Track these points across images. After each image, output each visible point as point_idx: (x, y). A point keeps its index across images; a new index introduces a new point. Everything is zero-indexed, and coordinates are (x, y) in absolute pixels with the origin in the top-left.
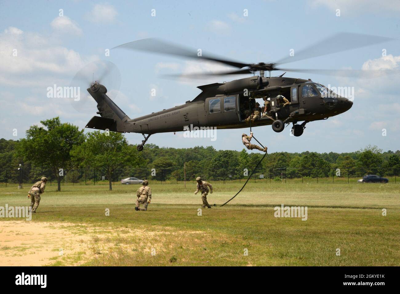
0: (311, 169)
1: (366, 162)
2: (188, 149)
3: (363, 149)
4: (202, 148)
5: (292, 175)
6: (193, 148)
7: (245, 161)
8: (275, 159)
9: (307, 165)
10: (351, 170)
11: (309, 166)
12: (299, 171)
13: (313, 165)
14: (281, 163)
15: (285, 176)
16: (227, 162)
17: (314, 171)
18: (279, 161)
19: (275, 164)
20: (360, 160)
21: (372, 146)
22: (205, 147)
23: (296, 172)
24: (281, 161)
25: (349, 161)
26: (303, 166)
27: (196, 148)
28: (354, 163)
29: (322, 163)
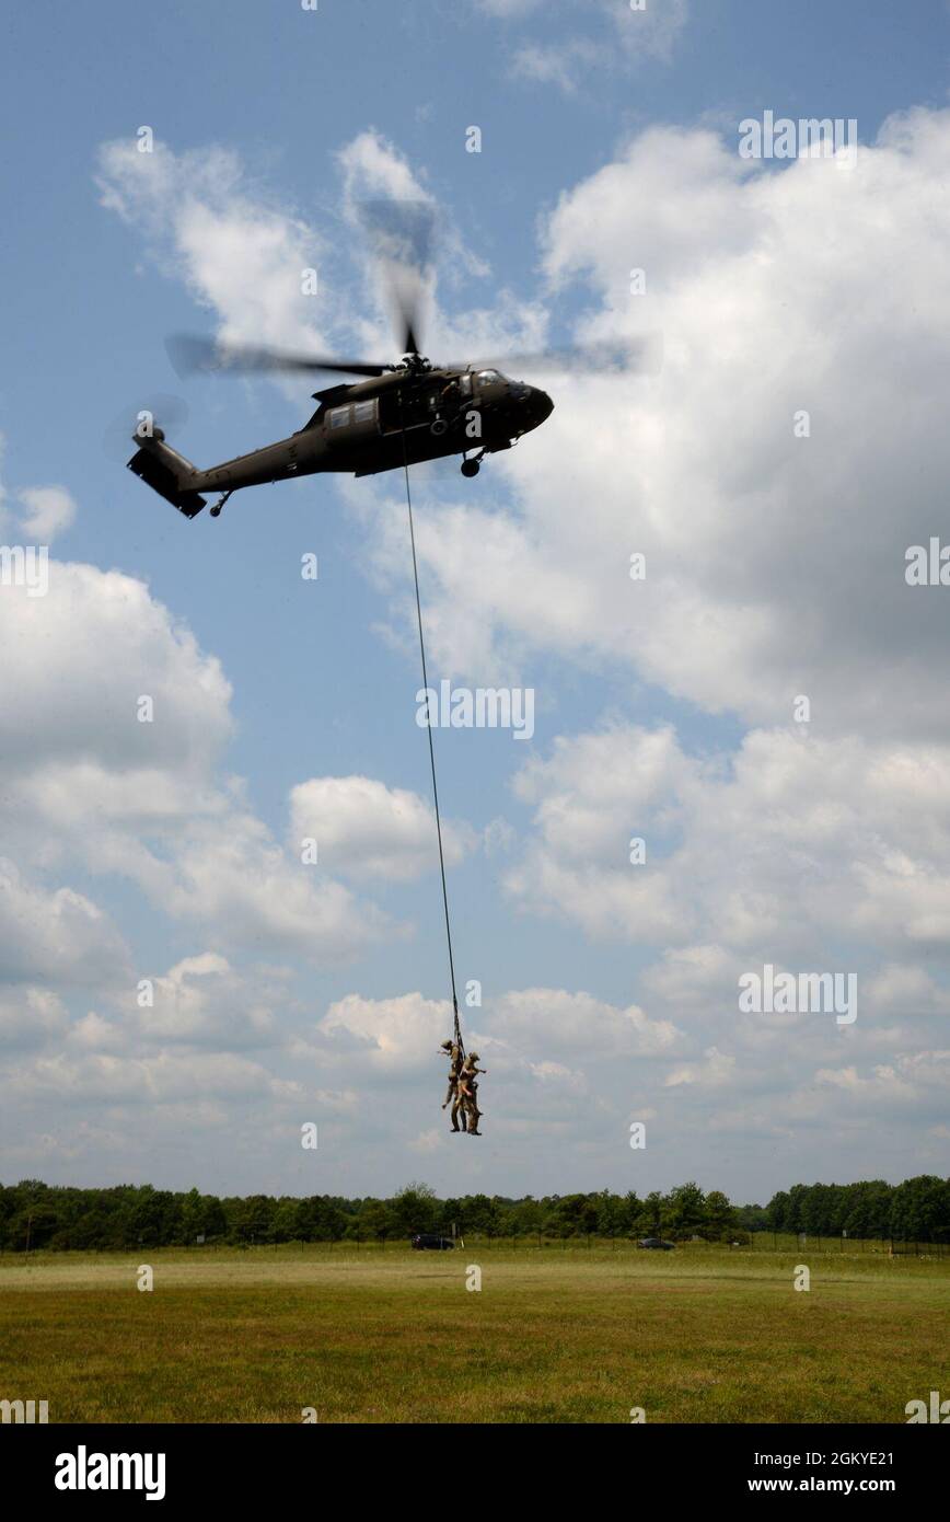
0: (311, 1226)
1: (406, 1213)
2: (105, 1191)
3: (404, 1189)
4: (131, 1188)
5: (280, 1238)
6: (114, 1188)
7: (194, 1210)
8: (249, 1207)
9: (305, 1220)
10: (380, 1228)
11: (310, 1220)
12: (291, 1230)
13: (316, 1218)
14: (260, 1215)
15: (264, 1241)
16: (161, 1215)
17: (318, 1230)
18: (255, 1211)
19: (248, 1216)
20: (397, 1211)
21: (418, 1184)
22: (138, 1186)
23: (286, 1232)
24: (259, 1212)
25: (378, 1212)
26: (298, 1220)
27: (118, 1189)
28: (387, 1215)
29: (332, 1215)
